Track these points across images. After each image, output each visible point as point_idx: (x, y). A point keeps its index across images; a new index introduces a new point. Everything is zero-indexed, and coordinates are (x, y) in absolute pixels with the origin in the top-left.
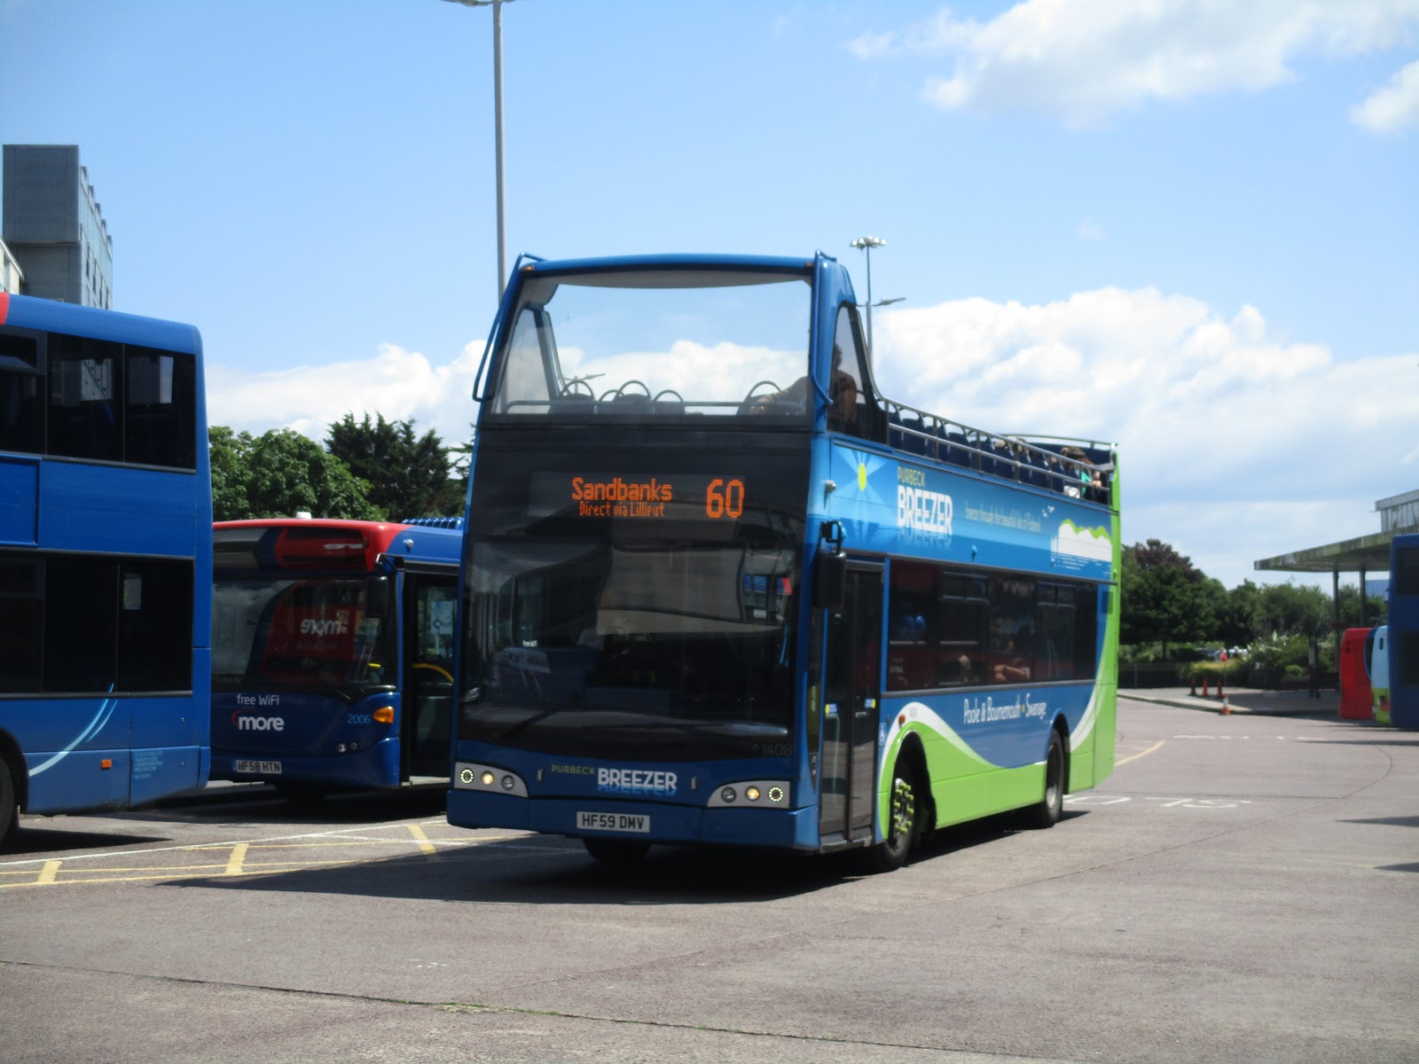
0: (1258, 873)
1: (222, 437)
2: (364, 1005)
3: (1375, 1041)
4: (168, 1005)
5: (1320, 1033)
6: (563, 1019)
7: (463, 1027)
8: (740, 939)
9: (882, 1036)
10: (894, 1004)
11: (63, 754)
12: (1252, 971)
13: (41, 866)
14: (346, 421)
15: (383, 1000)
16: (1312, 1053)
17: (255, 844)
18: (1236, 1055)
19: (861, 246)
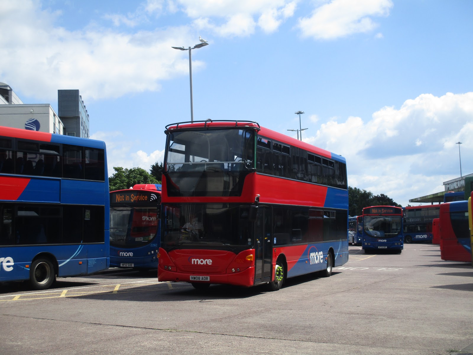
0: (400, 289)
1: (120, 170)
2: (144, 330)
3: (423, 337)
4: (90, 331)
5: (408, 335)
6: (198, 333)
7: (170, 336)
8: (252, 310)
9: (285, 337)
10: (291, 328)
11: (68, 260)
12: (393, 317)
13: (61, 292)
14: (156, 164)
15: (149, 329)
16: (405, 341)
17: (122, 285)
18: (383, 342)
19: (298, 114)
